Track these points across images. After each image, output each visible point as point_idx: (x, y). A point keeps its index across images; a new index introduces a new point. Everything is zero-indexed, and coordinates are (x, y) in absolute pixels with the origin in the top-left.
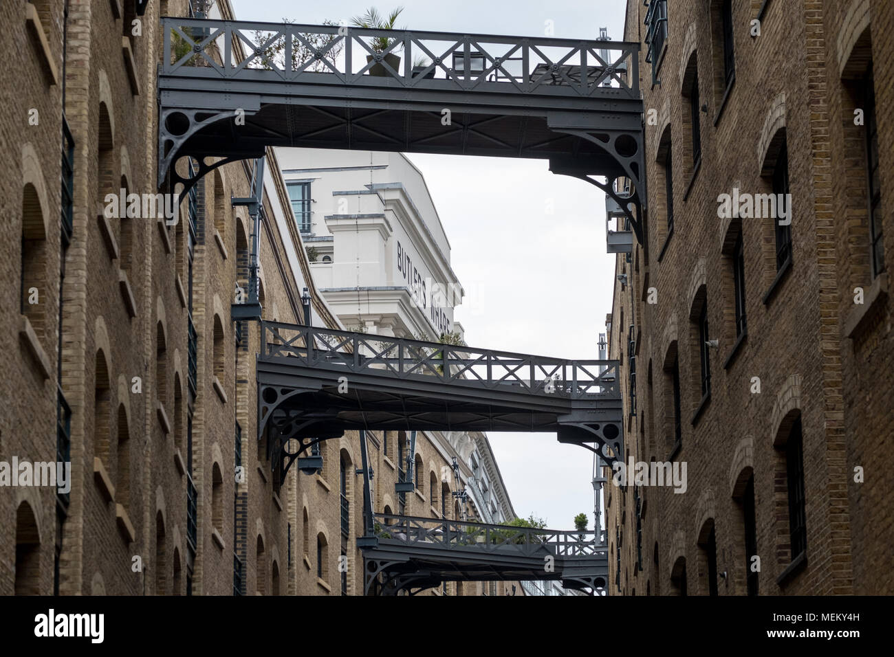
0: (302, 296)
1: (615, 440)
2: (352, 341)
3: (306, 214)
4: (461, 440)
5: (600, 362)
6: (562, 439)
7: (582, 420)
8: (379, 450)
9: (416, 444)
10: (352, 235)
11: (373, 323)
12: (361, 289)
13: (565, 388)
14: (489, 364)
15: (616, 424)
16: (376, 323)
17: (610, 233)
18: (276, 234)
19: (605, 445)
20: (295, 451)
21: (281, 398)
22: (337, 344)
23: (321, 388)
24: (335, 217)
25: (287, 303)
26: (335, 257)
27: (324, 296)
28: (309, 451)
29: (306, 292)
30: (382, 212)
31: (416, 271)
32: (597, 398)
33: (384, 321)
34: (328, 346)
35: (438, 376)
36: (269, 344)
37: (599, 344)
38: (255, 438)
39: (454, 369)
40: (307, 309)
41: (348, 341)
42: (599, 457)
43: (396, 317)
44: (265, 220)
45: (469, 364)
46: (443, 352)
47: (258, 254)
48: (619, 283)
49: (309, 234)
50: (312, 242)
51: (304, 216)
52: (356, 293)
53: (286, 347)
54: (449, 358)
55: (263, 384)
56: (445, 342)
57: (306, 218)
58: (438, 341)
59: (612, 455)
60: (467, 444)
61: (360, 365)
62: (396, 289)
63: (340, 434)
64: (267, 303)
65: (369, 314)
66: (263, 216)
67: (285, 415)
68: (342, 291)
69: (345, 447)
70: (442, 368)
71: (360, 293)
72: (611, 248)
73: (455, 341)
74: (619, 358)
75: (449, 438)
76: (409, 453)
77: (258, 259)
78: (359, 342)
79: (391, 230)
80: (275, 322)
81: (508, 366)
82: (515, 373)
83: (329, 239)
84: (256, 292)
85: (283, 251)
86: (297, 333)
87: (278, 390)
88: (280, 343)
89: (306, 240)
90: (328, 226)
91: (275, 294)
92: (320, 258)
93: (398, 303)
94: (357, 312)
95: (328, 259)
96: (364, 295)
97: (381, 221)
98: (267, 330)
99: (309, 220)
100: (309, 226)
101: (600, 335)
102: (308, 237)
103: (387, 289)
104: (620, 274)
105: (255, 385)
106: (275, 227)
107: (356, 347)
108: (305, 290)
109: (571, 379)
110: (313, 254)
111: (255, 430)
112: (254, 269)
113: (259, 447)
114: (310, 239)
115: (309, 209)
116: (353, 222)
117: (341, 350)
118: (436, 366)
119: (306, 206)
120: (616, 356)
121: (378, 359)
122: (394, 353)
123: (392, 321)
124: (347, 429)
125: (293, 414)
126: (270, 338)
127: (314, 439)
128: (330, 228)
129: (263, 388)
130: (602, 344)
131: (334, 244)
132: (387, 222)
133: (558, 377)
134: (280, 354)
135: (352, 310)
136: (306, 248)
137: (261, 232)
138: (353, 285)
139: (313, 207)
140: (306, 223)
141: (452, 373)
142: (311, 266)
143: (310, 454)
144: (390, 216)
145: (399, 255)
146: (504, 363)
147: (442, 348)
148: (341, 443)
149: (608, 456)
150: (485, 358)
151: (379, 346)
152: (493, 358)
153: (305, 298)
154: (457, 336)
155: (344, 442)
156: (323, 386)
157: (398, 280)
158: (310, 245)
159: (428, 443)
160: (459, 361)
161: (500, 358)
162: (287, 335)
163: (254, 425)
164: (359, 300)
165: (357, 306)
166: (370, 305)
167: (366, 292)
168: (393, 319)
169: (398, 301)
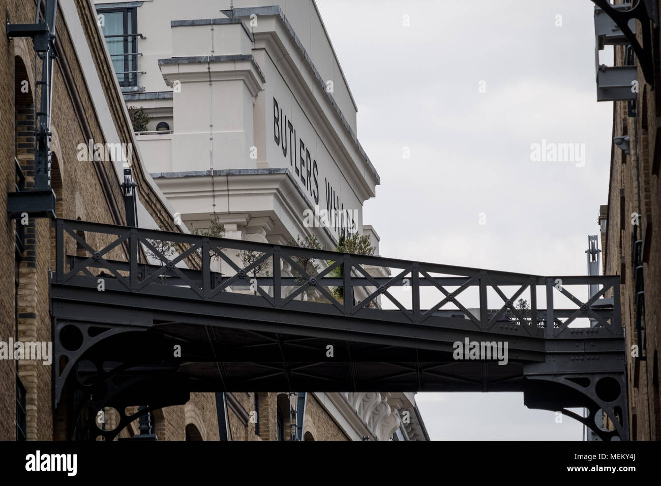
0: (122, 181)
1: (615, 403)
2: (199, 250)
3: (130, 58)
4: (376, 411)
5: (589, 280)
6: (531, 402)
7: (562, 371)
8: (246, 426)
9: (306, 417)
10: (202, 90)
11: (235, 226)
12: (217, 173)
13: (535, 321)
14: (416, 284)
15: (616, 377)
16: (240, 227)
17: (602, 70)
18: (79, 83)
19: (599, 413)
20: (114, 427)
21: (88, 342)
22: (176, 255)
23: (151, 324)
24: (176, 61)
25: (98, 192)
26: (176, 124)
27: (160, 186)
28: (135, 425)
29: (127, 176)
30: (248, 52)
31: (302, 145)
32: (586, 336)
33: (254, 223)
34: (163, 258)
35: (335, 305)
36: (69, 257)
37: (588, 252)
38: (48, 406)
39: (360, 294)
40: (130, 203)
41: (193, 250)
42: (591, 431)
43: (271, 216)
44: (62, 60)
45: (383, 284)
46: (342, 266)
47: (49, 112)
48: (619, 151)
49: (135, 89)
50: (139, 100)
51: (126, 60)
52: (209, 179)
53: (97, 261)
54: (353, 275)
55: (60, 320)
56: (347, 251)
57: (130, 63)
58: (335, 249)
59: (612, 428)
60: (385, 417)
61: (213, 287)
62: (271, 172)
63: (184, 400)
64: (65, 194)
65: (229, 213)
66: (56, 52)
67: (95, 369)
68: (187, 177)
69: (194, 422)
70: (341, 291)
71: (216, 179)
72: (604, 94)
73: (361, 248)
74: (619, 273)
75: (357, 408)
76: (295, 431)
77: (49, 121)
78: (211, 253)
79: (263, 81)
80: (79, 222)
81: (445, 287)
82: (457, 298)
83: (167, 96)
84: (46, 172)
85: (90, 111)
86: (113, 238)
87: (84, 329)
88: (88, 254)
89: (130, 97)
90: (165, 76)
91: (79, 178)
92: (153, 125)
93: (275, 195)
94: (210, 210)
95: (164, 128)
96: (220, 183)
97: (247, 66)
98: (66, 235)
99: (135, 67)
100: (135, 75)
101: (590, 238)
102: (134, 93)
103: (256, 173)
104: (619, 135)
105: (47, 320)
106: (77, 72)
107: (206, 260)
108: (127, 172)
109: (545, 308)
110: (141, 121)
111: (47, 394)
112: (43, 136)
113: (54, 419)
114: (137, 97)
115: (134, 49)
116: (203, 68)
117: (182, 264)
118: (332, 289)
119: (130, 45)
120: (615, 270)
121: (241, 278)
122: (268, 270)
123: (264, 222)
124: (194, 391)
125: (108, 367)
126: (71, 248)
127: (143, 407)
128: (168, 80)
129: (60, 327)
130: (592, 252)
131: (175, 104)
132: (257, 68)
133: (523, 304)
134: (86, 272)
135: (203, 206)
136: (130, 111)
137: (54, 78)
138: (204, 166)
139: (141, 47)
140: (130, 71)
141: (357, 300)
142: (137, 138)
143: (137, 432)
144: (261, 59)
145: (276, 120)
146: (438, 283)
147: (341, 260)
148: (187, 415)
149: (604, 429)
150: (409, 275)
151: (241, 258)
152: (421, 275)
153: (127, 186)
154: (365, 241)
155: (193, 414)
156: (155, 321)
157: (276, 160)
158: (137, 106)
159: (324, 416)
160: (367, 280)
161: (433, 275)
162: (98, 241)
163: (46, 385)
164: (213, 191)
165: (211, 200)
166: (231, 198)
167: (224, 178)
168: (267, 219)
169: (275, 191)
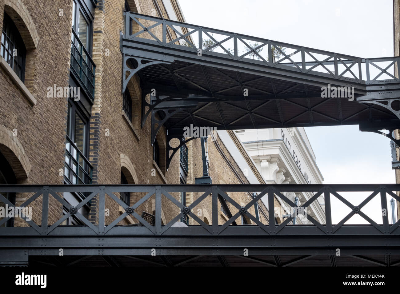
11: (266, 160)
32: (385, 83)
33: (272, 160)
52: (256, 144)
55: (126, 55)
62: (277, 140)
65: (264, 155)
71: (258, 143)
93: (279, 149)
94: (257, 155)
96: (260, 145)
103: (272, 141)
138: (254, 140)
145: (283, 136)
164: (258, 148)
165: (257, 151)
166: (264, 150)
167: (261, 143)
168: (277, 158)
169: (279, 147)
